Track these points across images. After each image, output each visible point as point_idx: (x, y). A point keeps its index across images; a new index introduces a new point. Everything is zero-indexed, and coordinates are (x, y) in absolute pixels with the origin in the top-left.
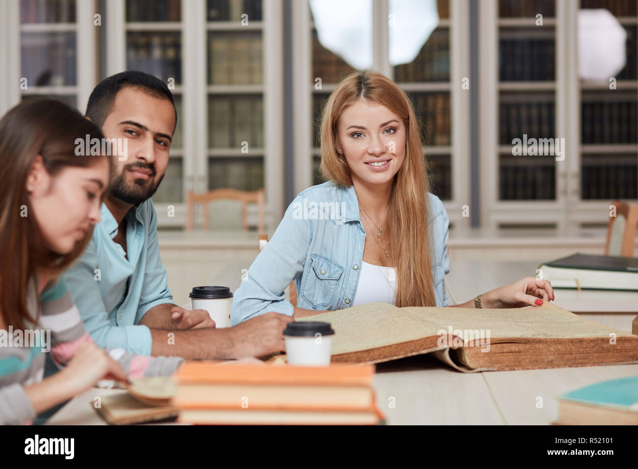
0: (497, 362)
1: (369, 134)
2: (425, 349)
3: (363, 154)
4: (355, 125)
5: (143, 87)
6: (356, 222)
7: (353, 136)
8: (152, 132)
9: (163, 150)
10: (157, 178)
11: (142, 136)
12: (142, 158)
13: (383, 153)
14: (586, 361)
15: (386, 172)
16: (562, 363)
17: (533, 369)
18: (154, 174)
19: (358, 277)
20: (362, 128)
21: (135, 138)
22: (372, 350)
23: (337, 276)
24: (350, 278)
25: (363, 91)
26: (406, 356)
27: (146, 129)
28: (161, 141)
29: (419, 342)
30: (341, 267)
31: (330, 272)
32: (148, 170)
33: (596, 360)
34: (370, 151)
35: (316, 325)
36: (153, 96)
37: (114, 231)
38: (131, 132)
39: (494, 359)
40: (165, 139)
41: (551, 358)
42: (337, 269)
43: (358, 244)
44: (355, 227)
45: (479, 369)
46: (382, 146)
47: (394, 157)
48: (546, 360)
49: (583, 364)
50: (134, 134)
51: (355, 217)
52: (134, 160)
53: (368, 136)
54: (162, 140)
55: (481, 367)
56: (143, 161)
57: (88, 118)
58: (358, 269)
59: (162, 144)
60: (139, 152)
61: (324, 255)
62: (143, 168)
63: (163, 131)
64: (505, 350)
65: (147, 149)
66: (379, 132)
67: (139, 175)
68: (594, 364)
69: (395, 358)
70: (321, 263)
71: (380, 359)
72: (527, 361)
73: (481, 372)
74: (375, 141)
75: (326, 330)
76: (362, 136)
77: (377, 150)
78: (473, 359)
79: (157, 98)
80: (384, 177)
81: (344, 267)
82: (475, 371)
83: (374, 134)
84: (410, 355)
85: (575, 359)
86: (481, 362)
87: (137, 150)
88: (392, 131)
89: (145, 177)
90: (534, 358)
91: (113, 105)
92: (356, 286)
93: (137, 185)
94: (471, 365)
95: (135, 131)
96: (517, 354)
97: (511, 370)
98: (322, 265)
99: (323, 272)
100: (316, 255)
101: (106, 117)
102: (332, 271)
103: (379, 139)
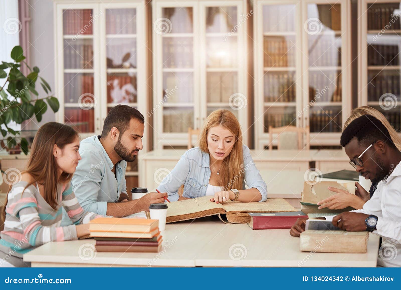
0: (240, 220)
2: (211, 214)
4: (215, 134)
6: (208, 167)
19: (206, 189)
22: (190, 214)
23: (199, 188)
24: (203, 190)
25: (222, 122)
26: (203, 217)
29: (209, 211)
31: (196, 186)
37: (112, 168)
42: (199, 185)
43: (207, 176)
44: (207, 169)
45: (232, 223)
51: (207, 165)
55: (233, 222)
58: (207, 186)
61: (195, 178)
64: (243, 215)
69: (199, 217)
70: (193, 181)
71: (192, 218)
73: (233, 224)
75: (164, 207)
78: (230, 218)
81: (202, 184)
82: (231, 223)
84: (204, 216)
86: (233, 219)
94: (229, 221)
96: (248, 217)
98: (194, 182)
99: (194, 185)
100: (191, 178)
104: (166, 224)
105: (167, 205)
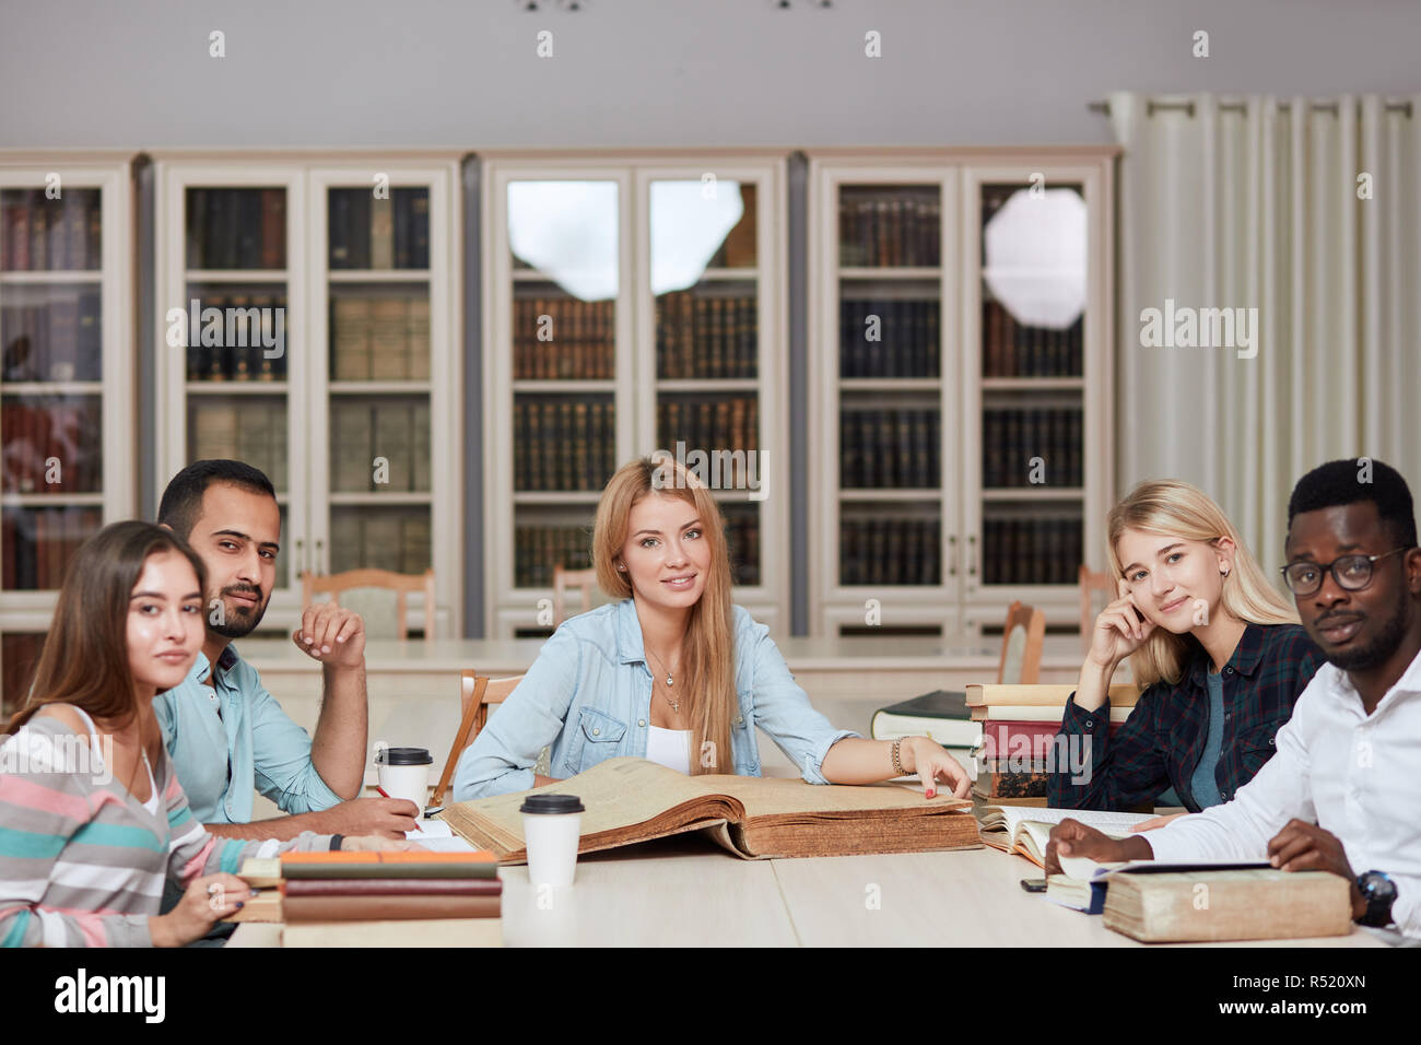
0: (786, 847)
1: (667, 541)
3: (660, 569)
4: (644, 529)
5: (238, 482)
6: (640, 663)
7: (643, 544)
8: (256, 543)
9: (270, 564)
10: (263, 604)
11: (242, 550)
12: (246, 579)
13: (686, 565)
14: (902, 845)
15: (691, 591)
16: (870, 847)
17: (832, 856)
18: (261, 598)
19: (646, 736)
20: (657, 532)
21: (234, 552)
23: (617, 736)
24: (635, 739)
27: (248, 538)
28: (265, 553)
30: (622, 724)
31: (607, 730)
32: (252, 594)
33: (914, 845)
34: (670, 564)
35: (563, 799)
36: (252, 492)
37: (205, 671)
38: (227, 545)
39: (781, 843)
40: (272, 549)
41: (857, 841)
42: (616, 726)
43: (642, 691)
44: (637, 670)
45: (762, 857)
46: (686, 555)
47: (699, 571)
48: (849, 845)
49: (898, 850)
50: (231, 546)
51: (637, 655)
52: (234, 582)
53: (664, 544)
54: (268, 551)
55: (766, 853)
56: (246, 583)
57: (165, 526)
58: (646, 725)
59: (267, 555)
60: (241, 571)
61: (597, 708)
62: (246, 592)
63: (269, 539)
64: (797, 832)
65: (250, 566)
66: (679, 536)
67: (241, 602)
68: (913, 849)
69: (658, 836)
70: (594, 719)
72: (826, 846)
73: (765, 859)
74: (676, 550)
75: (571, 805)
76: (656, 543)
77: (679, 561)
78: (755, 844)
79: (258, 494)
80: (686, 599)
81: (627, 723)
82: (755, 858)
83: (673, 539)
85: (888, 843)
86: (766, 846)
87: (238, 568)
88: (696, 535)
89: (250, 604)
90: (834, 842)
91: (202, 510)
92: (645, 748)
93: (238, 615)
94: (752, 852)
95: (233, 542)
97: (803, 856)
98: (596, 722)
99: (596, 732)
100: (586, 709)
101: (192, 526)
102: (610, 730)
103: (679, 544)
104: (581, 858)
105: (582, 802)
